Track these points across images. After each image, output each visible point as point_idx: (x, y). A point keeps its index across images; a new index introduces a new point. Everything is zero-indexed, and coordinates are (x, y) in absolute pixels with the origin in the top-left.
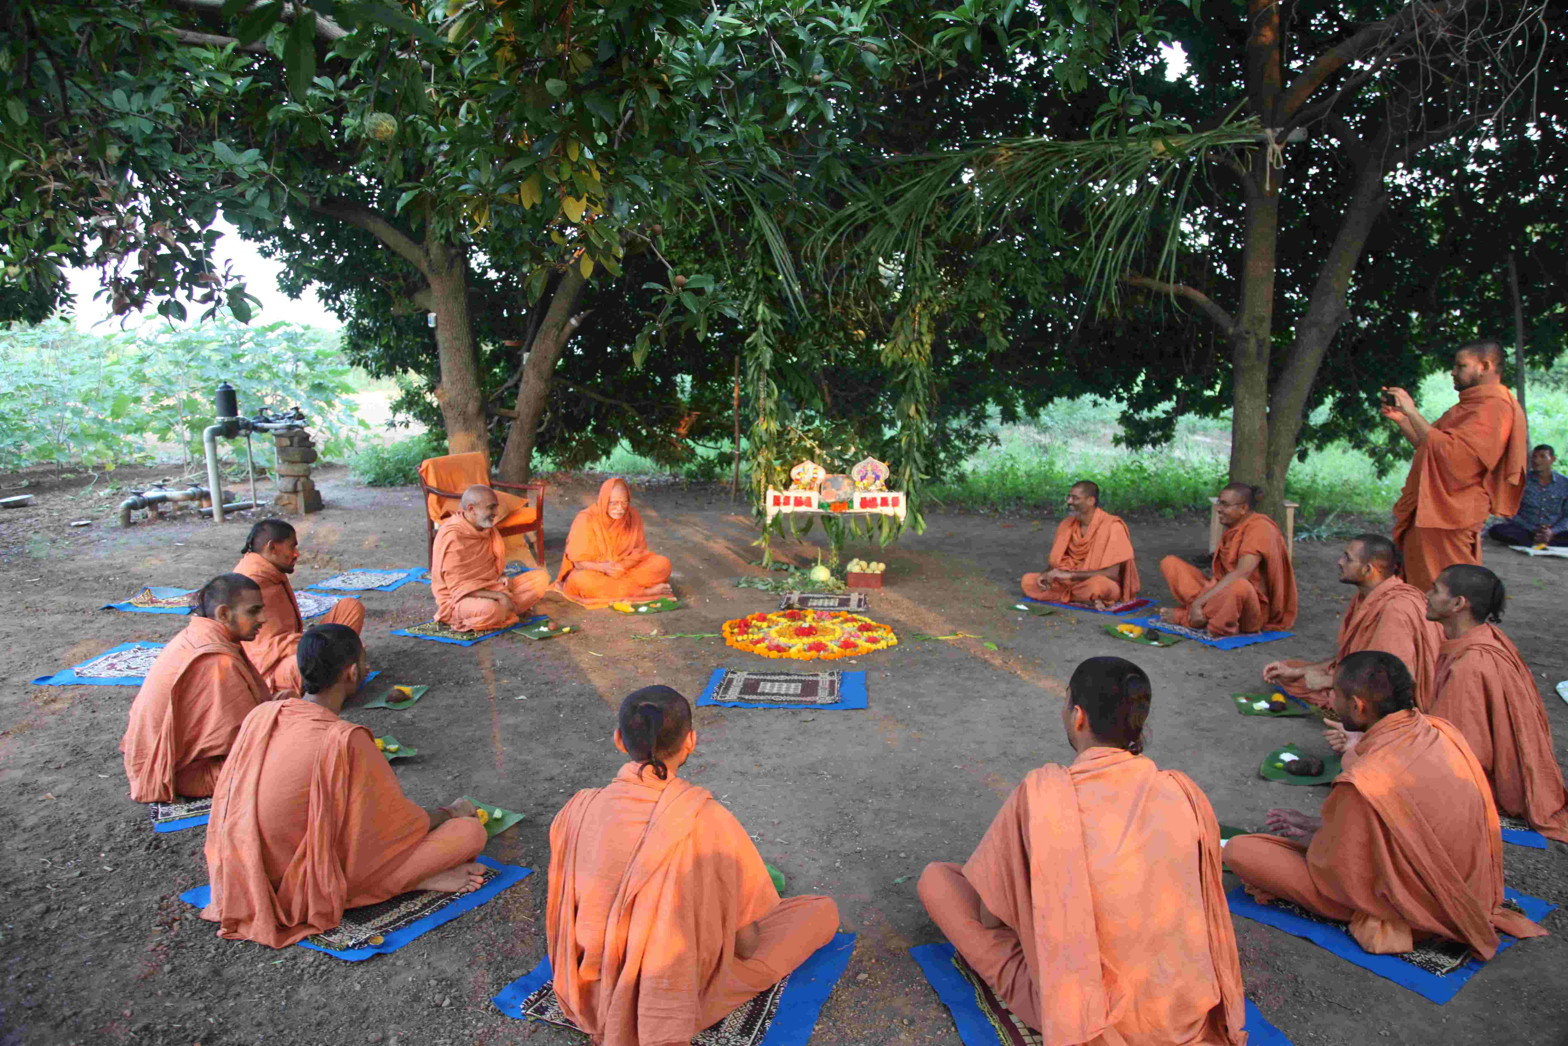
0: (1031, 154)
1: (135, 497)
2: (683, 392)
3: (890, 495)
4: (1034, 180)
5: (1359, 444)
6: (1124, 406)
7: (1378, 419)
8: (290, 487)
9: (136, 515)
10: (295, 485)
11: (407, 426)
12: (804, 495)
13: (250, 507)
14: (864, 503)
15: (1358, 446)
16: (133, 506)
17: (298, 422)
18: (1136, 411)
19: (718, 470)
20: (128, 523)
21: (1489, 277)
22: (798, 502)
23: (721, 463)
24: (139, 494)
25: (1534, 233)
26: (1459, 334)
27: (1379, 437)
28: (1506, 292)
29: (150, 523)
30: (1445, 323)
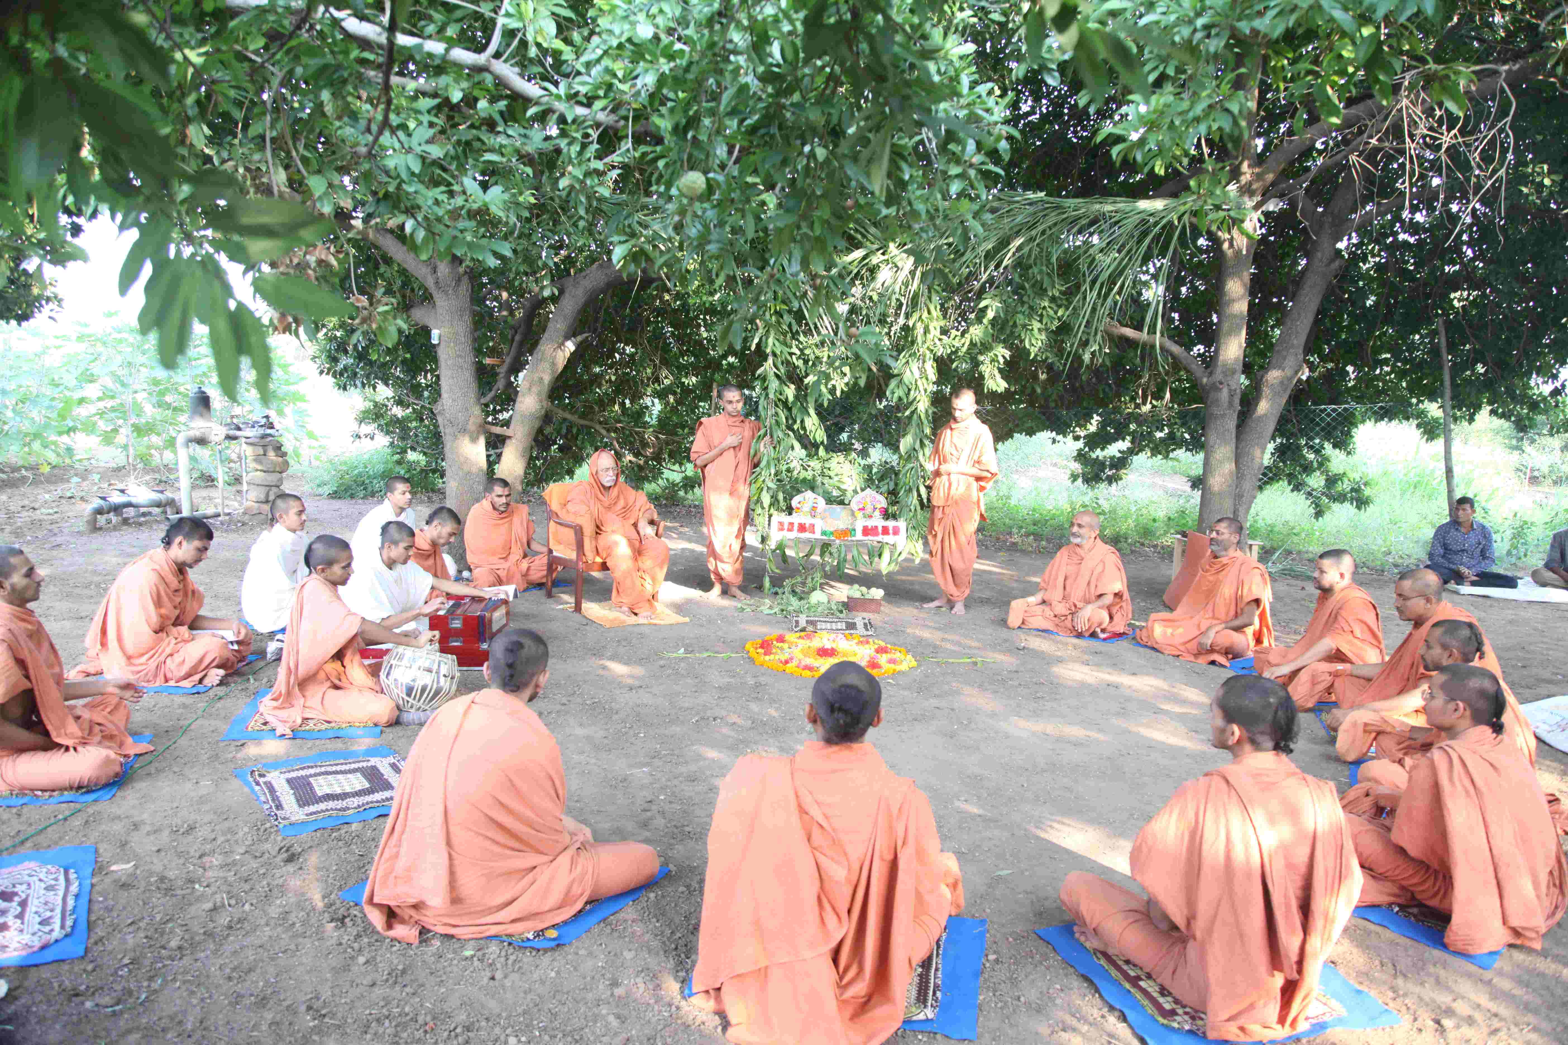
0: (1031, 209)
1: (102, 502)
2: (650, 415)
3: (891, 524)
4: (1034, 233)
5: (1298, 487)
6: (1080, 444)
7: (1315, 465)
8: (262, 497)
9: (102, 520)
10: (267, 495)
11: (372, 438)
12: (807, 521)
13: (218, 515)
14: (866, 531)
15: (1297, 488)
16: (99, 511)
17: (269, 431)
18: (1092, 449)
19: (681, 493)
20: (95, 528)
21: (1417, 337)
22: (802, 528)
23: (685, 487)
24: (104, 499)
25: (1458, 299)
26: (1389, 389)
27: (1316, 481)
28: (1435, 351)
29: (115, 528)
30: (1378, 378)
